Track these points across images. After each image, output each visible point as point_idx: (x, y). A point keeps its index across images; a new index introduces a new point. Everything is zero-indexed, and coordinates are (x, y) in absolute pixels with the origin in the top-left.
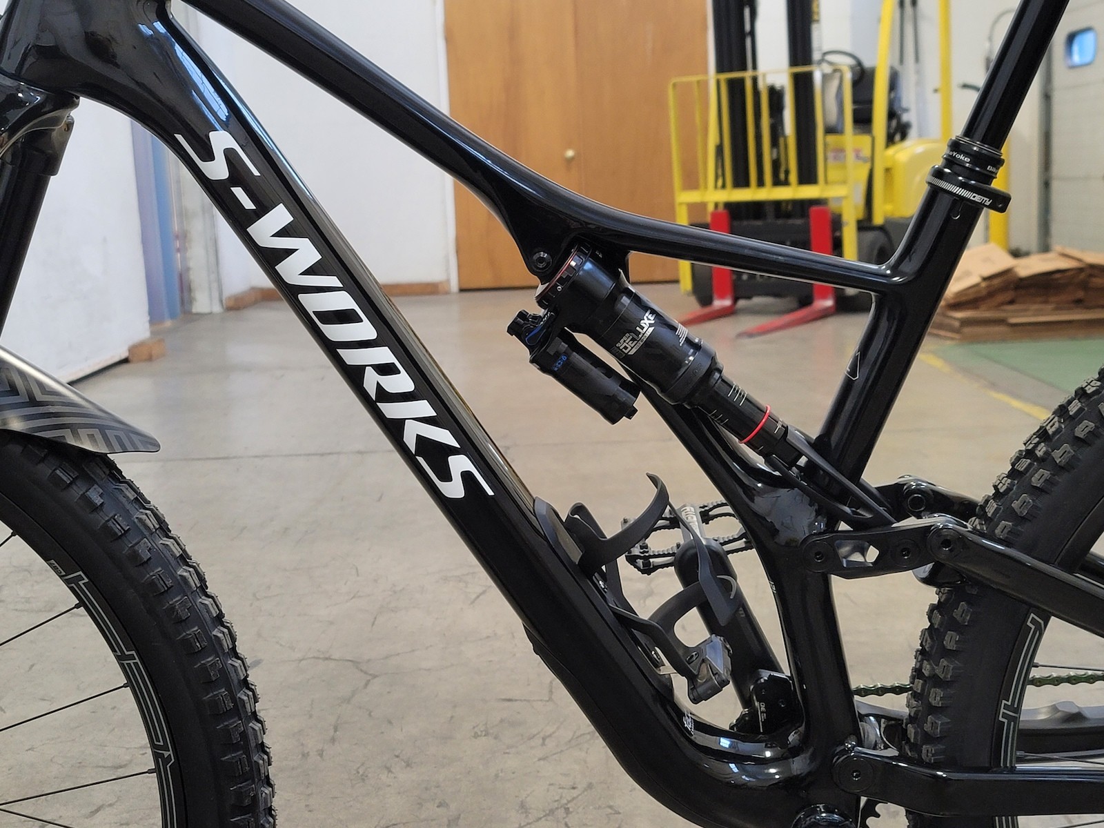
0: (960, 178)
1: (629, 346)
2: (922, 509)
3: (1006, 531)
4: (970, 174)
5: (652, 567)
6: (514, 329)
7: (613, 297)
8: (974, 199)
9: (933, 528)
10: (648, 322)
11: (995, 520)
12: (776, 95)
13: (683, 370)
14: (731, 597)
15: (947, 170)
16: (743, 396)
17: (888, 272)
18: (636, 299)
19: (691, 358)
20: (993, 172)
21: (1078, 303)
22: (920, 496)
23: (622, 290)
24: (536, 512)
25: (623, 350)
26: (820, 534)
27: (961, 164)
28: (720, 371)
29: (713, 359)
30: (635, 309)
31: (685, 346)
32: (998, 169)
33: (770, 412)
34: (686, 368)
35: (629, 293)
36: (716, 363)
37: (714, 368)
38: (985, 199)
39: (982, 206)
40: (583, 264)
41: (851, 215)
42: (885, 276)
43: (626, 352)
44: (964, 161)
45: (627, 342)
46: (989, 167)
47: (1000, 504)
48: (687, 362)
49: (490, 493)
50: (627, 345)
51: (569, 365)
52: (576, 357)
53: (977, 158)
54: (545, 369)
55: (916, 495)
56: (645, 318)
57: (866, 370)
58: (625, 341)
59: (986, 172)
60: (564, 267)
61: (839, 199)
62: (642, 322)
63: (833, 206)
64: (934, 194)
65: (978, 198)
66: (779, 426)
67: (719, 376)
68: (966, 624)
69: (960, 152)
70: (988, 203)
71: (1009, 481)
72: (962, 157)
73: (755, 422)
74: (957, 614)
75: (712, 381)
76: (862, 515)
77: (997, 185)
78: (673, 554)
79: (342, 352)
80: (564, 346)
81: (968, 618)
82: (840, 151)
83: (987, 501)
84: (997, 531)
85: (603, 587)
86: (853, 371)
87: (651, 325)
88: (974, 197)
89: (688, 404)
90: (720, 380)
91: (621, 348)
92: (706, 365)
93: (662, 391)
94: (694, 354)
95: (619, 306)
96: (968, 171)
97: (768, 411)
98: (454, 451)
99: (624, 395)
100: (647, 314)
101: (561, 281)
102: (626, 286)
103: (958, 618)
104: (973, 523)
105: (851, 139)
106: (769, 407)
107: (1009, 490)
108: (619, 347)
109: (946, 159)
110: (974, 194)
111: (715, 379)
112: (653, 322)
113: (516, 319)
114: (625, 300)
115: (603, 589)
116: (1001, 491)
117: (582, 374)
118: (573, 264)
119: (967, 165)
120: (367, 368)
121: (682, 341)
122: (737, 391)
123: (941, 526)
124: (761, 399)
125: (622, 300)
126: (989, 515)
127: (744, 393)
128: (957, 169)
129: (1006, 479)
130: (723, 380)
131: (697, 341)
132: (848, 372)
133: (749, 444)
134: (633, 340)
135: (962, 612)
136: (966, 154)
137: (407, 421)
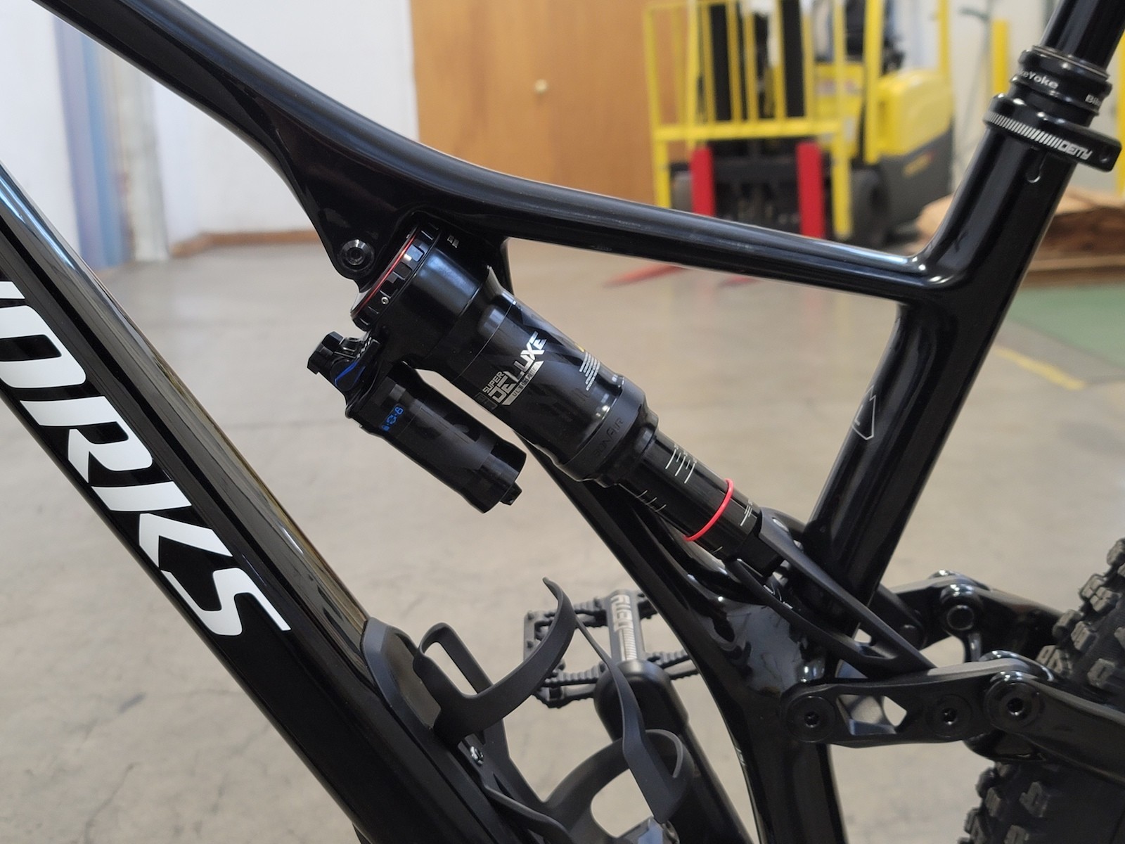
0: (1041, 115)
1: (504, 389)
2: (969, 627)
3: (1106, 675)
4: (1057, 106)
5: (562, 697)
6: (319, 363)
7: (476, 312)
8: (1064, 150)
9: (994, 678)
10: (533, 353)
11: (1087, 654)
12: (761, 24)
13: (592, 428)
14: (675, 776)
15: (1018, 102)
16: (690, 467)
17: (922, 268)
18: (515, 314)
19: (606, 409)
20: (1092, 105)
21: (1088, 248)
22: (965, 607)
23: (491, 298)
24: (365, 650)
25: (494, 397)
26: (813, 683)
27: (1042, 92)
28: (652, 428)
29: (642, 409)
30: (513, 330)
31: (596, 389)
32: (1101, 100)
33: (734, 490)
34: (597, 424)
35: (503, 305)
36: (646, 415)
37: (643, 422)
38: (1082, 149)
39: (1075, 160)
40: (424, 259)
41: (842, 154)
42: (918, 275)
43: (499, 400)
44: (1048, 87)
45: (499, 385)
46: (1089, 96)
47: (1093, 629)
48: (598, 415)
49: (284, 626)
50: (500, 391)
51: (409, 419)
52: (421, 409)
53: (1070, 82)
54: (370, 426)
55: (959, 607)
56: (529, 346)
57: (885, 424)
58: (495, 384)
59: (1082, 105)
60: (394, 263)
61: (829, 136)
62: (524, 352)
63: (823, 144)
64: (998, 140)
65: (1070, 148)
66: (748, 513)
67: (651, 435)
68: (1041, 816)
69: (1042, 72)
70: (1086, 156)
71: (1109, 593)
72: (1044, 80)
73: (709, 508)
74: (1027, 799)
75: (640, 445)
76: (880, 655)
77: (1100, 125)
78: (594, 681)
79: (30, 406)
80: (398, 391)
81: (1044, 808)
82: (830, 84)
83: (1073, 622)
84: (1092, 675)
85: (476, 757)
86: (865, 426)
87: (538, 358)
88: (1065, 146)
89: (604, 481)
90: (653, 442)
91: (490, 395)
92: (629, 418)
93: (561, 461)
94: (609, 402)
95: (486, 325)
96: (1053, 104)
97: (730, 490)
98: (222, 562)
99: (499, 467)
100: (532, 339)
101: (388, 287)
102: (497, 293)
103: (1028, 806)
104: (1051, 659)
105: (842, 68)
106: (731, 482)
107: (1108, 608)
108: (486, 394)
109: (1017, 84)
110: (1065, 142)
111: (644, 441)
112: (541, 352)
113: (319, 347)
114: (497, 316)
115: (476, 761)
116: (1098, 608)
117: (430, 434)
118: (408, 258)
119: (1052, 93)
120: (71, 430)
121: (590, 382)
122: (681, 460)
123: (1008, 677)
124: (719, 472)
125: (491, 317)
126: (1078, 646)
127: (692, 463)
128: (1036, 99)
129: (1103, 589)
130: (658, 442)
131: (614, 379)
132: (857, 427)
133: (701, 541)
134: (509, 381)
135: (1034, 796)
136: (1052, 75)
137: (141, 515)
